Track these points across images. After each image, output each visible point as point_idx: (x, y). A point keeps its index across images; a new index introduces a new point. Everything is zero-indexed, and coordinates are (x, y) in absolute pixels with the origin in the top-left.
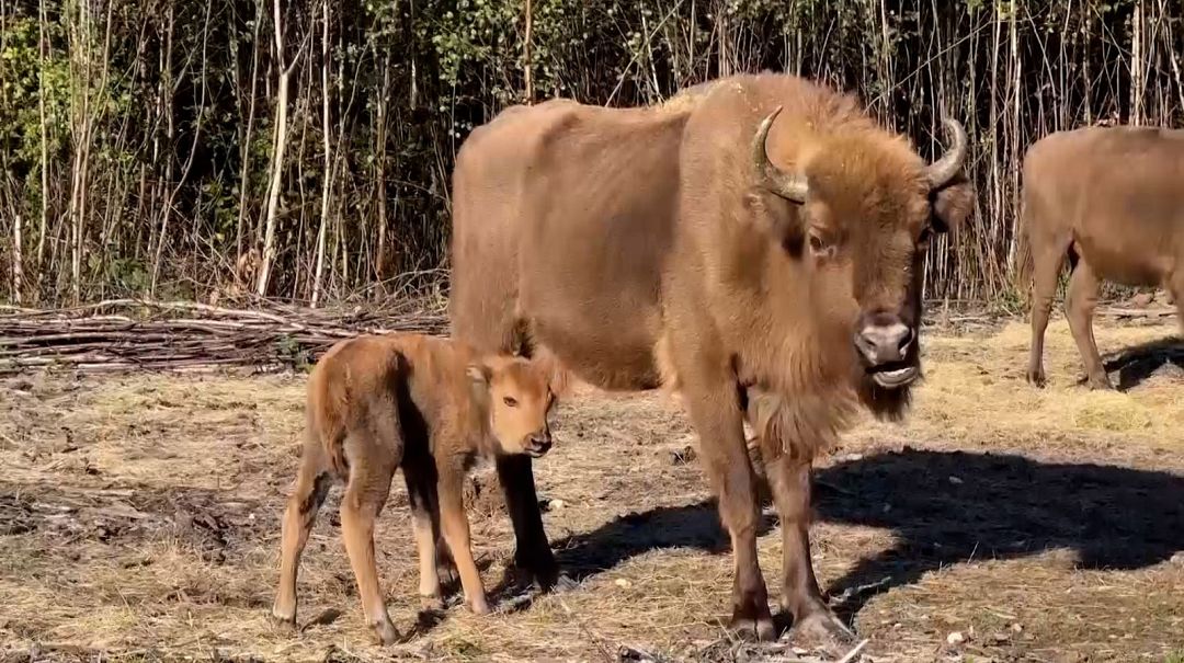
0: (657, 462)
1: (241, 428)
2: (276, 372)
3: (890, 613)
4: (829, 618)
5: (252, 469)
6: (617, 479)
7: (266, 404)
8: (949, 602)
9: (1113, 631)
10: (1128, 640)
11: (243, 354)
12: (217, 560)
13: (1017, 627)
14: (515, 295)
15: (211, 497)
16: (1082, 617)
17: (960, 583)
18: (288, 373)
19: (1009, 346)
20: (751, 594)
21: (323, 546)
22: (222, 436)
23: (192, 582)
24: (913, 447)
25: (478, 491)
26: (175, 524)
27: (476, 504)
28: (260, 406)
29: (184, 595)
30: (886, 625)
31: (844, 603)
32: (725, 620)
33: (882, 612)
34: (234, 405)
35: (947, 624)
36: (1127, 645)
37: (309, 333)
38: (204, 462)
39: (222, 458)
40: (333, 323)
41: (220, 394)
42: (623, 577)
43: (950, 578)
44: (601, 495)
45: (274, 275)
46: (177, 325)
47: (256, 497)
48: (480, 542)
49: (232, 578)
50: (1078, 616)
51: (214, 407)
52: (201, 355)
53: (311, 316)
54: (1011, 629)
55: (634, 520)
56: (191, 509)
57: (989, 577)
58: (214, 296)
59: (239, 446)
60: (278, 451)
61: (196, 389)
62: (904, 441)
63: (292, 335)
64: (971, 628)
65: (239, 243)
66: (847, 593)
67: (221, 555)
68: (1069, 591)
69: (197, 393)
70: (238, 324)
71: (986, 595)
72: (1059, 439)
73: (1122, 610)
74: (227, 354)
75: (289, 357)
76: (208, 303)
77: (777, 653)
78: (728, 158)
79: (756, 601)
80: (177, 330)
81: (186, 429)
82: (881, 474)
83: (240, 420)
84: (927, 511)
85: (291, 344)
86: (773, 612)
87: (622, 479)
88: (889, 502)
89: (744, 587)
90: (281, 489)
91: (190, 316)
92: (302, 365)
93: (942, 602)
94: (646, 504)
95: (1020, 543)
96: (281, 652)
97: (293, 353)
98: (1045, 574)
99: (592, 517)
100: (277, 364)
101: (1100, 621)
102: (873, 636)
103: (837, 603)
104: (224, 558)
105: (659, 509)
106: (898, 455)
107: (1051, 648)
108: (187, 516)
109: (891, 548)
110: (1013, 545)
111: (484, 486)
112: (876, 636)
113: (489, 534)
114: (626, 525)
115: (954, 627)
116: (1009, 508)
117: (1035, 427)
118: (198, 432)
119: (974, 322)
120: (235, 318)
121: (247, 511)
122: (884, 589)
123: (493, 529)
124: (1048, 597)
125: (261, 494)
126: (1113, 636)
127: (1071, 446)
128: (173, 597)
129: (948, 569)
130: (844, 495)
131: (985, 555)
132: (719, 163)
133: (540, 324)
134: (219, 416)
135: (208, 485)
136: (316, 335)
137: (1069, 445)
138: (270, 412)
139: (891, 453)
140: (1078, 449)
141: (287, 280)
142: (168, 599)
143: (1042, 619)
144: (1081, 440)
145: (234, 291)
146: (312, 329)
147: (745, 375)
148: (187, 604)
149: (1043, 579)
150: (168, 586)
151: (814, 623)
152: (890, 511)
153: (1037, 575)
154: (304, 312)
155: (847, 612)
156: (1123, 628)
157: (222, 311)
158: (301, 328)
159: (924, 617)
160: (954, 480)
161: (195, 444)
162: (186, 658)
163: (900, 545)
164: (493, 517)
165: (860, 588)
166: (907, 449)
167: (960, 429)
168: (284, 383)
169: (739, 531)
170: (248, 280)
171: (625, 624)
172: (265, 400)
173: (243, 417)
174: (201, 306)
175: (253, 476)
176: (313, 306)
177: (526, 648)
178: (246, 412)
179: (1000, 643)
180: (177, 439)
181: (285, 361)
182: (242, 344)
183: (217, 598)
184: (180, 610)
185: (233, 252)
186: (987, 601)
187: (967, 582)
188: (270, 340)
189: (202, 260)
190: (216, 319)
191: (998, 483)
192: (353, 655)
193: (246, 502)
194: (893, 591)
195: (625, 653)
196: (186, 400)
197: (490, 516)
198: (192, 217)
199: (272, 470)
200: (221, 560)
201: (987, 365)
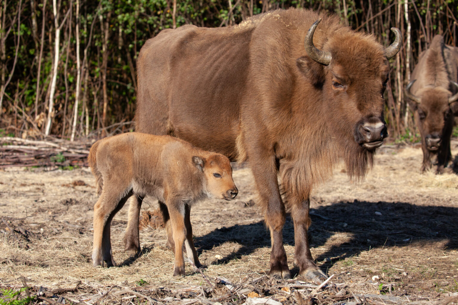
0: (236, 206)
1: (37, 194)
2: (54, 170)
3: (345, 268)
4: (317, 269)
5: (42, 210)
6: (216, 214)
7: (49, 184)
8: (374, 264)
9: (448, 274)
10: (455, 278)
11: (38, 162)
12: (25, 248)
13: (405, 274)
14: (167, 118)
15: (23, 222)
16: (435, 269)
17: (379, 256)
18: (60, 171)
19: (405, 158)
20: (279, 258)
21: (75, 242)
22: (28, 197)
23: (13, 256)
24: (358, 200)
25: (150, 217)
26: (6, 233)
27: (149, 223)
28: (46, 185)
29: (10, 261)
30: (343, 274)
31: (323, 265)
32: (267, 272)
33: (341, 268)
34: (33, 184)
35: (372, 273)
36: (454, 280)
37: (70, 152)
38: (19, 208)
39: (28, 206)
40: (82, 147)
41: (26, 179)
42: (218, 254)
43: (375, 254)
44: (209, 220)
45: (53, 126)
46: (7, 149)
47: (44, 222)
48: (151, 240)
49: (33, 255)
50: (433, 269)
51: (24, 185)
52: (18, 162)
53: (70, 144)
54: (402, 274)
55: (224, 230)
56: (12, 226)
57: (392, 253)
58: (24, 135)
59: (36, 201)
60: (55, 202)
61: (15, 177)
62: (354, 198)
63: (62, 153)
64: (383, 274)
65: (36, 109)
66: (325, 260)
67: (27, 246)
68: (429, 258)
69: (16, 179)
70: (36, 148)
71: (390, 260)
72: (427, 197)
73: (453, 265)
74: (31, 162)
75: (60, 163)
76: (21, 137)
77: (291, 283)
78: (274, 49)
79: (281, 262)
80: (7, 151)
81: (11, 193)
82: (343, 211)
83: (37, 191)
84: (364, 226)
85: (61, 157)
86: (290, 268)
87: (219, 214)
88: (346, 223)
89: (276, 255)
90: (56, 219)
91: (13, 144)
92: (66, 167)
93: (370, 264)
94: (230, 224)
95: (408, 240)
96: (55, 285)
97: (63, 162)
98: (418, 252)
99: (205, 229)
100: (54, 167)
101: (443, 270)
102: (337, 278)
103: (320, 265)
104: (28, 247)
105: (237, 225)
106: (351, 203)
107: (420, 282)
108: (12, 229)
109: (347, 242)
110: (404, 240)
111: (153, 215)
112: (339, 278)
113: (155, 237)
114: (221, 232)
115: (375, 274)
116: (402, 225)
117: (416, 192)
118: (17, 195)
119: (389, 148)
120: (34, 145)
121: (39, 228)
122: (343, 258)
123: (157, 235)
124: (420, 261)
125: (46, 220)
126: (448, 277)
127: (433, 200)
128: (5, 262)
129: (373, 250)
130: (325, 220)
131: (390, 244)
132: (269, 52)
133: (180, 131)
134: (27, 189)
135: (21, 216)
136: (73, 153)
137: (431, 199)
138: (51, 187)
139: (348, 202)
140: (436, 201)
141: (59, 129)
142: (3, 263)
143: (416, 271)
144: (438, 198)
145: (34, 132)
146: (71, 150)
147: (280, 153)
148: (11, 265)
149: (417, 254)
150: (2, 257)
151: (309, 272)
152: (347, 227)
153: (415, 252)
154: (67, 142)
155: (325, 268)
156: (453, 273)
157: (28, 141)
158: (65, 149)
159: (362, 270)
160: (378, 213)
161: (15, 201)
162: (11, 286)
163: (351, 240)
164: (157, 229)
165: (331, 258)
166: (356, 201)
167: (381, 193)
168: (58, 175)
169: (275, 228)
170: (41, 128)
171: (219, 274)
172: (48, 183)
173: (38, 189)
174: (18, 139)
175: (42, 214)
176: (72, 140)
177: (172, 284)
178: (39, 187)
179: (396, 280)
180: (7, 198)
181: (58, 165)
182: (38, 157)
183: (25, 263)
184: (8, 268)
185: (33, 114)
186: (391, 263)
187: (382, 255)
188: (51, 156)
189: (18, 118)
190: (25, 145)
191: (398, 214)
192: (89, 286)
193: (39, 224)
194: (347, 259)
195: (219, 282)
196: (11, 182)
197: (156, 229)
198: (14, 99)
199: (51, 211)
200: (27, 248)
201: (395, 166)
